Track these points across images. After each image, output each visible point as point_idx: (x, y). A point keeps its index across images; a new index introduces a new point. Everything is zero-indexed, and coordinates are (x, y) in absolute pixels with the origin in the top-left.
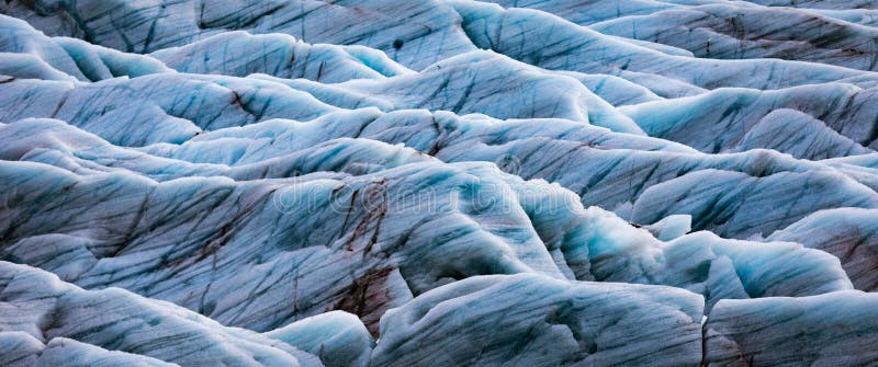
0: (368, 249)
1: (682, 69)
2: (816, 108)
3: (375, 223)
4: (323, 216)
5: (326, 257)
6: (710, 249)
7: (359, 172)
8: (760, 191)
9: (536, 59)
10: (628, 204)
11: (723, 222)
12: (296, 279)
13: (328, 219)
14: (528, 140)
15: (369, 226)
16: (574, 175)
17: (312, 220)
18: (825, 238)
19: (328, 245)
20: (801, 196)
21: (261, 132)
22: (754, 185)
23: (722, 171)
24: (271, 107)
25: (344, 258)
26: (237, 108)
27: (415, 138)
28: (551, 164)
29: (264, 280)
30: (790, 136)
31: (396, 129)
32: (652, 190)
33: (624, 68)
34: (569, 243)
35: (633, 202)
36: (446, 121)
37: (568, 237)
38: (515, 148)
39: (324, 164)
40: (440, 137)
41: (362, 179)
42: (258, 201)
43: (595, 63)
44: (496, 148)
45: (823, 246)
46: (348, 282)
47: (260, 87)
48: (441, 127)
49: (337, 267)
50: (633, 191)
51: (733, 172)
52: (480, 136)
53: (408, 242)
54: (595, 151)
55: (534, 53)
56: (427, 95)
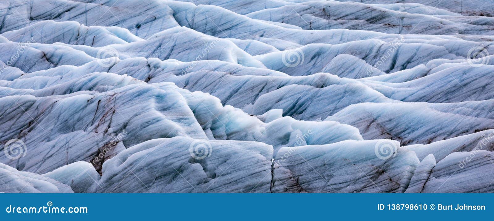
0: (106, 131)
1: (293, 36)
2: (360, 53)
3: (109, 117)
4: (82, 115)
5: (83, 136)
6: (290, 126)
7: (103, 90)
8: (320, 96)
9: (214, 32)
10: (251, 105)
11: (301, 113)
12: (68, 149)
13: (84, 116)
14: (198, 72)
15: (107, 119)
16: (222, 90)
17: (77, 117)
18: (354, 119)
19: (85, 130)
20: (342, 97)
21: (56, 73)
22: (317, 92)
23: (300, 85)
24: (63, 59)
25: (93, 137)
26: (44, 60)
27: (138, 73)
28: (210, 84)
29: (51, 150)
30: (347, 69)
31: (127, 68)
32: (263, 96)
33: (262, 36)
34: (215, 126)
35: (253, 104)
36: (154, 63)
37: (214, 122)
38: (191, 76)
39: (85, 87)
40: (151, 72)
41: (103, 94)
42: (48, 108)
43: (246, 34)
44: (180, 77)
45: (353, 124)
46: (95, 149)
47: (56, 49)
48: (151, 66)
49: (89, 141)
50: (253, 98)
51: (306, 86)
52: (172, 71)
53: (127, 127)
54: (234, 77)
55: (213, 29)
56: (150, 52)
